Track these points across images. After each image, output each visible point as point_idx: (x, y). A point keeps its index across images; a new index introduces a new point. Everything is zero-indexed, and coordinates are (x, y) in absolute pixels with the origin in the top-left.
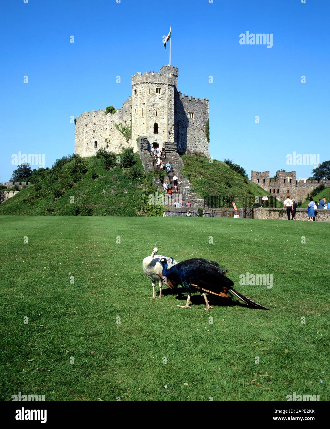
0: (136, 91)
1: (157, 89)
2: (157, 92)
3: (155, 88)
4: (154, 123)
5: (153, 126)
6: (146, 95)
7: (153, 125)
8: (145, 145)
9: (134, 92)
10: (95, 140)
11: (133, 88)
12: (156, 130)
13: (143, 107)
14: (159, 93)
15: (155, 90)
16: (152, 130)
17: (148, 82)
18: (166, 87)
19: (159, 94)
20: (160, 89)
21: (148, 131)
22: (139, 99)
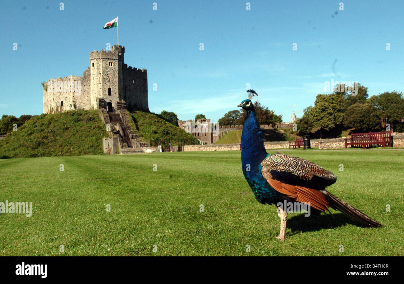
0: (93, 64)
1: (110, 63)
2: (110, 65)
3: (108, 62)
4: (108, 88)
5: (107, 91)
6: (101, 67)
7: (108, 89)
8: (103, 104)
9: (91, 65)
10: (62, 100)
11: (91, 62)
12: (110, 94)
13: (99, 76)
14: (112, 65)
15: (108, 64)
16: (107, 93)
17: (103, 58)
18: (116, 62)
19: (111, 67)
20: (112, 63)
21: (104, 94)
22: (97, 70)
